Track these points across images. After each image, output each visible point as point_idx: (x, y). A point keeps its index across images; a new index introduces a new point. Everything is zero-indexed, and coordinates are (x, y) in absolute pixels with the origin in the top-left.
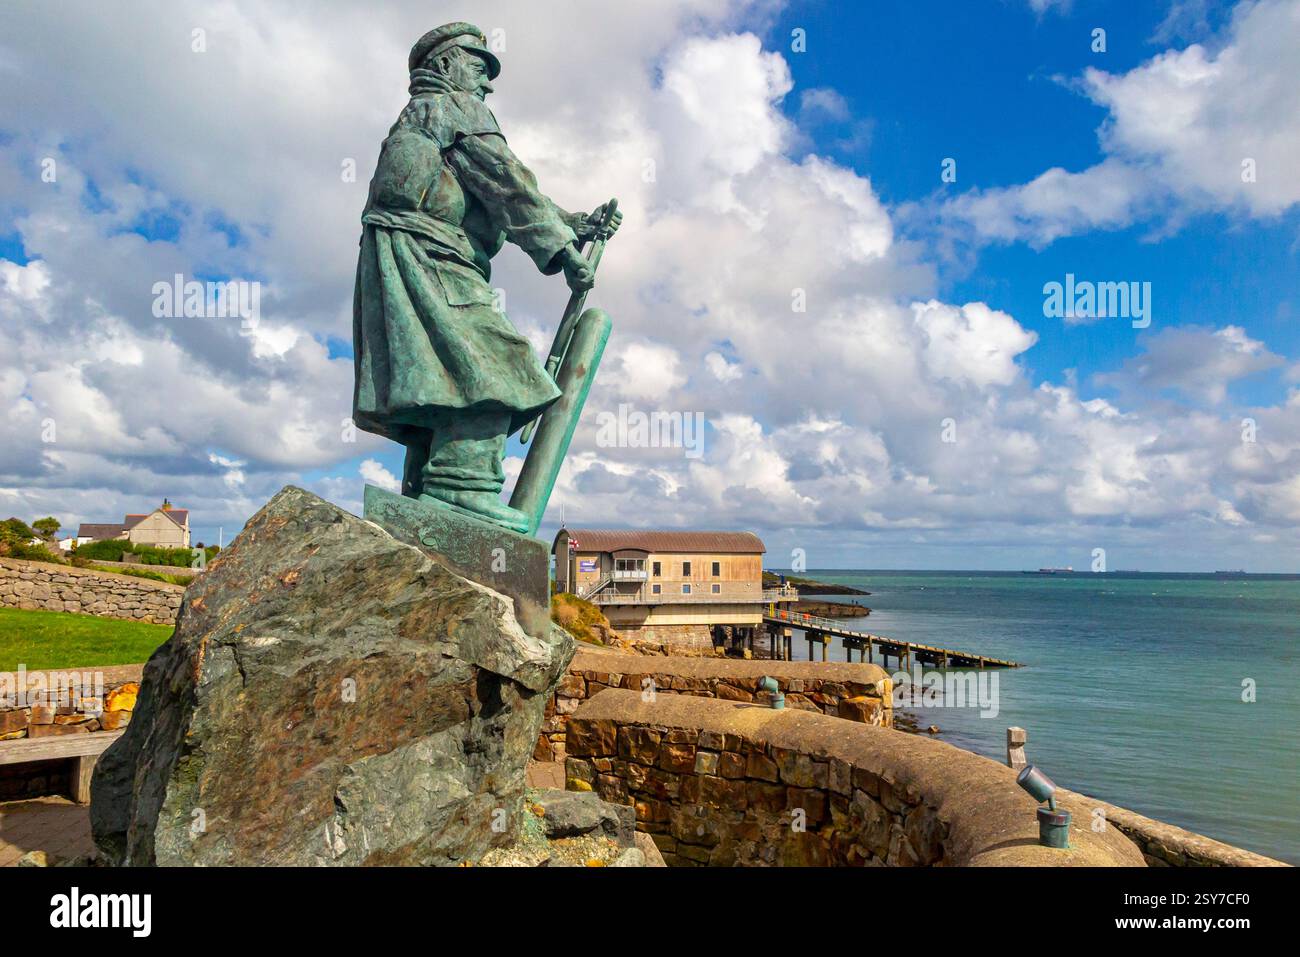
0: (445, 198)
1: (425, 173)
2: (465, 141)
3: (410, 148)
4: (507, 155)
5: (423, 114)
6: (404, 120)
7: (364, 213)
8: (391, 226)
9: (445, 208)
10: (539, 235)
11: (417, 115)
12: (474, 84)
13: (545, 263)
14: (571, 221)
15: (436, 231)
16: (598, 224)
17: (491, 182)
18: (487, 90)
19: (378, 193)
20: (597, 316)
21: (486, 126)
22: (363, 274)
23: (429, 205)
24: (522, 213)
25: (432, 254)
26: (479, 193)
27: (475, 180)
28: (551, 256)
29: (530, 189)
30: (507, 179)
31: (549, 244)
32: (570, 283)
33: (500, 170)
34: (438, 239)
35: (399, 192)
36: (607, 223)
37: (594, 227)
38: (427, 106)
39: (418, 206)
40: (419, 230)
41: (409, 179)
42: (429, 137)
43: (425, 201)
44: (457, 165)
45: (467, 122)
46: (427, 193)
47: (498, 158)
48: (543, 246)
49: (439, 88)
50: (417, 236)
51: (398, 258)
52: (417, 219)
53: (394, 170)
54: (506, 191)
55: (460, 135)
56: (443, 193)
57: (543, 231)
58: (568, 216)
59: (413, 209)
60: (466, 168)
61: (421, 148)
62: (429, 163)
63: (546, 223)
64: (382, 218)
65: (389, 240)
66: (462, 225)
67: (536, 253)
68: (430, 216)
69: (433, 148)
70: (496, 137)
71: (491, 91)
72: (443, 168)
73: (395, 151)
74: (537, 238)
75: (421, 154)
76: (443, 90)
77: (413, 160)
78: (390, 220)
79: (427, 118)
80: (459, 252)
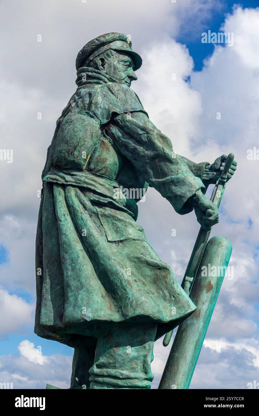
0: (104, 161)
1: (89, 143)
2: (119, 118)
3: (78, 126)
4: (149, 126)
5: (87, 100)
6: (73, 105)
7: (43, 176)
8: (65, 183)
9: (104, 168)
10: (175, 186)
11: (83, 101)
12: (124, 75)
13: (180, 207)
14: (197, 170)
15: (97, 185)
16: (218, 170)
17: (138, 147)
18: (132, 78)
19: (55, 160)
20: (220, 243)
21: (133, 106)
22: (44, 219)
23: (92, 166)
24: (162, 170)
25: (94, 203)
26: (129, 155)
27: (126, 146)
28: (185, 200)
29: (167, 151)
30: (150, 144)
31: (183, 191)
32: (200, 220)
33: (144, 138)
34: (99, 191)
35: (71, 158)
36: (226, 171)
37: (215, 173)
38: (90, 95)
39: (84, 167)
40: (85, 185)
41: (78, 148)
42: (92, 117)
43: (89, 163)
44: (112, 136)
45: (119, 104)
46: (90, 158)
47: (143, 129)
48: (179, 193)
49: (98, 80)
50: (84, 190)
51: (70, 208)
52: (84, 177)
53: (67, 143)
54: (149, 153)
55: (115, 114)
56: (102, 157)
57: (178, 182)
58: (194, 165)
59: (81, 170)
60: (119, 138)
61: (87, 125)
62: (92, 136)
63: (180, 176)
64: (58, 178)
65: (63, 193)
66: (116, 180)
67: (173, 199)
68: (93, 174)
69: (94, 124)
70: (141, 114)
71: (135, 79)
72: (102, 138)
73: (68, 128)
74: (174, 187)
75: (87, 130)
76: (101, 82)
77: (81, 134)
78: (64, 178)
79: (90, 103)
80: (115, 200)
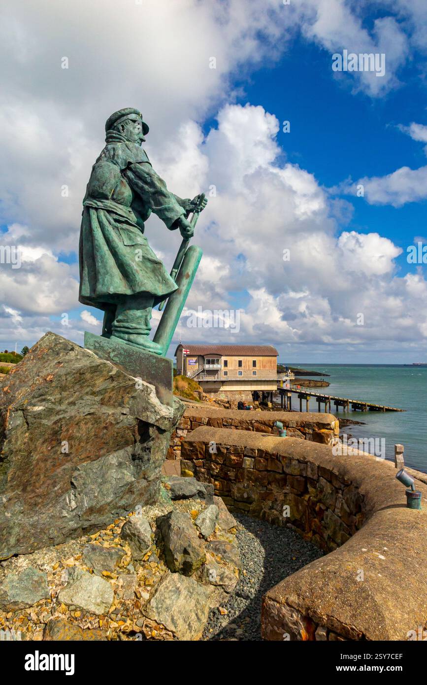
0: (123, 193)
1: (113, 181)
2: (132, 166)
3: (106, 170)
4: (152, 172)
5: (112, 153)
6: (103, 155)
7: (83, 202)
8: (97, 207)
9: (123, 198)
10: (167, 211)
11: (109, 153)
12: (136, 137)
13: (170, 225)
14: (182, 203)
15: (118, 209)
16: (196, 204)
17: (144, 186)
18: (142, 140)
19: (91, 191)
20: (195, 249)
21: (142, 158)
22: (84, 230)
23: (115, 197)
24: (159, 201)
25: (116, 221)
26: (138, 191)
27: (137, 184)
28: (173, 221)
29: (163, 189)
30: (152, 184)
31: (172, 215)
32: (182, 234)
33: (148, 180)
34: (119, 213)
35: (101, 191)
36: (200, 204)
37: (194, 206)
38: (114, 149)
39: (110, 197)
40: (110, 209)
41: (105, 184)
42: (115, 164)
43: (113, 195)
44: (128, 178)
45: (133, 156)
46: (114, 191)
47: (148, 174)
48: (169, 217)
49: (120, 140)
50: (109, 212)
51: (100, 223)
52: (109, 203)
53: (98, 180)
54: (151, 190)
55: (130, 163)
56: (121, 191)
57: (169, 209)
58: (182, 200)
59: (107, 199)
60: (132, 179)
61: (112, 169)
62: (115, 177)
63: (171, 205)
64: (93, 203)
65: (96, 214)
66: (130, 206)
67: (166, 220)
68: (115, 202)
69: (116, 169)
70: (147, 164)
71: (144, 141)
72: (122, 179)
73: (99, 170)
74: (166, 213)
75: (111, 173)
76: (122, 141)
77: (107, 175)
78: (96, 204)
79: (114, 154)
80: (129, 219)
